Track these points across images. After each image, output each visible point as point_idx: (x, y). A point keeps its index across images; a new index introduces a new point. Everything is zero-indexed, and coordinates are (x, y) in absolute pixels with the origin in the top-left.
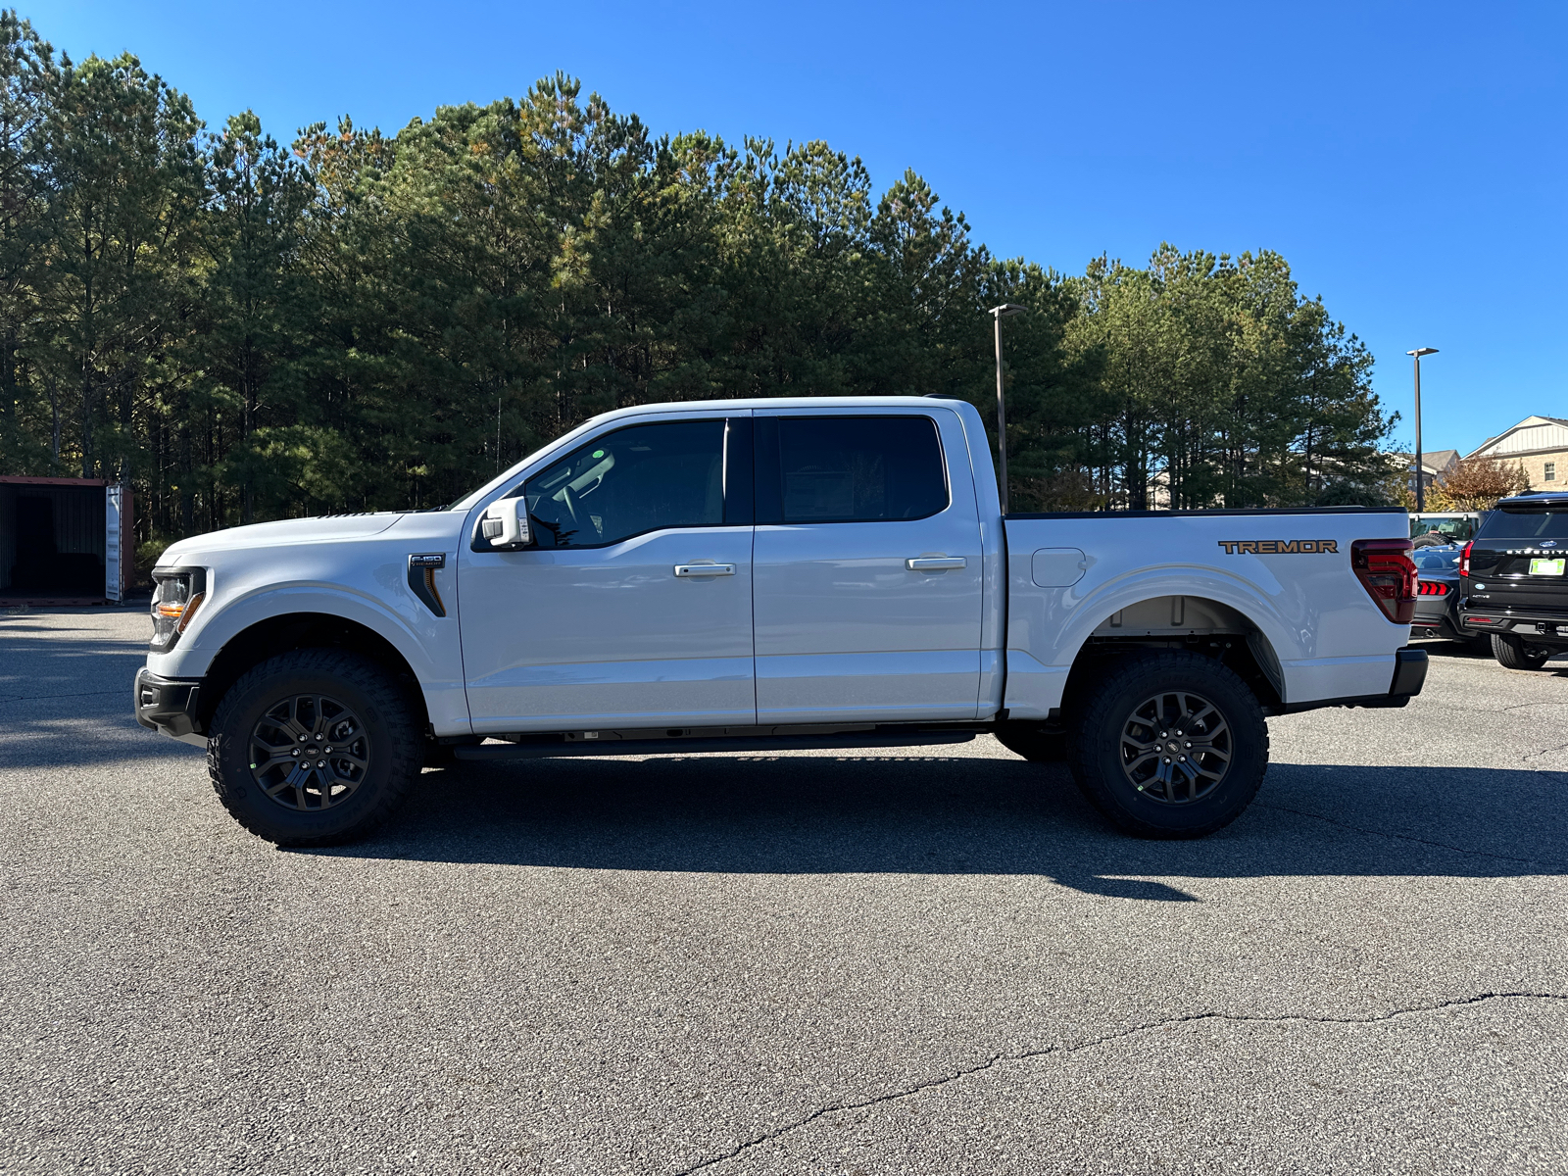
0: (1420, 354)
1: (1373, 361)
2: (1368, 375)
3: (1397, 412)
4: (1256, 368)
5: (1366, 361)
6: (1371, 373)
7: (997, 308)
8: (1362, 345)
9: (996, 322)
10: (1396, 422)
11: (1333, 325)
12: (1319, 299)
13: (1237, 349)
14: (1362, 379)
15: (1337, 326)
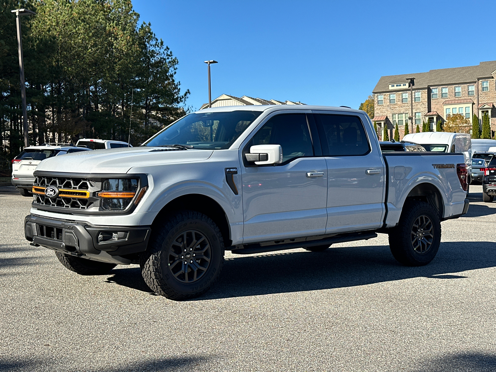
0: (210, 63)
1: (178, 62)
2: (175, 69)
3: (188, 90)
4: (127, 60)
5: (174, 62)
6: (177, 69)
7: (17, 10)
8: (171, 53)
9: (17, 19)
10: (188, 95)
11: (157, 40)
12: (150, 24)
13: (115, 48)
14: (171, 71)
15: (159, 41)
